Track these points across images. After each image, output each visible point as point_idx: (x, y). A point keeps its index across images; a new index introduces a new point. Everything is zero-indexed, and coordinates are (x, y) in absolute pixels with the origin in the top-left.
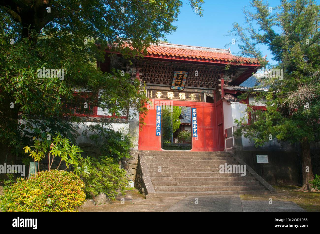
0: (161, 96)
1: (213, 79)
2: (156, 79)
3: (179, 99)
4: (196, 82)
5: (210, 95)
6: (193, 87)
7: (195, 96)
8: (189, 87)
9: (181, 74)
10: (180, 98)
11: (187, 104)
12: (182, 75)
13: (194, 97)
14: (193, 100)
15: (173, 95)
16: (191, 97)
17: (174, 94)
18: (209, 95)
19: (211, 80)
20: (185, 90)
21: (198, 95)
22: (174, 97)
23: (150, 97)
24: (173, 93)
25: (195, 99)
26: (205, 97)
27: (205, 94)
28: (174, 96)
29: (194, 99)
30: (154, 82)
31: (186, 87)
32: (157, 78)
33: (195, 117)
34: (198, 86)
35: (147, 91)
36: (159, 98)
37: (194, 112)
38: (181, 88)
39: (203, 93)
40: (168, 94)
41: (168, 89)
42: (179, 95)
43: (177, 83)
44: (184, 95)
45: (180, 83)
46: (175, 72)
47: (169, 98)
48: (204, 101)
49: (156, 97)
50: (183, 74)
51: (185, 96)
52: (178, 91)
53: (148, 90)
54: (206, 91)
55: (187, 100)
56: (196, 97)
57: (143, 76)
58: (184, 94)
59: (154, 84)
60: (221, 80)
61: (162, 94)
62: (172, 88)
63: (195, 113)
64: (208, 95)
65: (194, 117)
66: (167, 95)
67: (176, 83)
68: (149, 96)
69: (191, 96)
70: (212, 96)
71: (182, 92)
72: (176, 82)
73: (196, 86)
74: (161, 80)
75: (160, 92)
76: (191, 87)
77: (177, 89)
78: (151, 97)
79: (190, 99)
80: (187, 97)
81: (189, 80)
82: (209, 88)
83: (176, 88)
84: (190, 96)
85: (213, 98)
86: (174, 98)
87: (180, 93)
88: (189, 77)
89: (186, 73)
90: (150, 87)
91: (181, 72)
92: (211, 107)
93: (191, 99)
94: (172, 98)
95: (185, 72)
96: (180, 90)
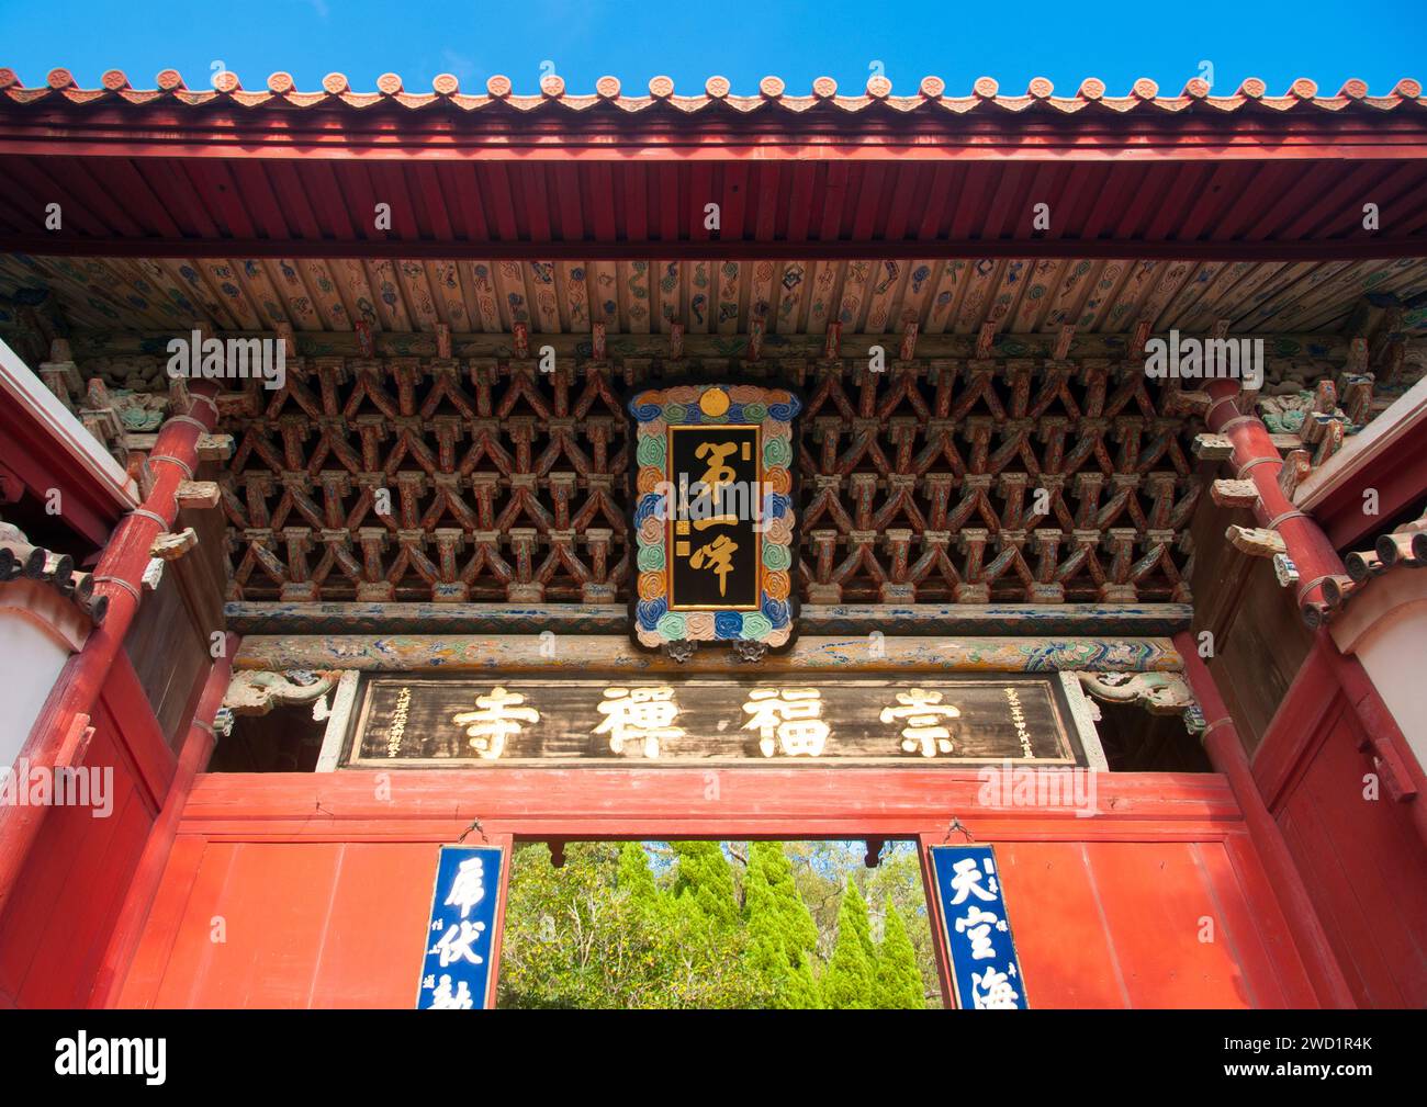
0: (516, 729)
1: (1126, 481)
2: (448, 536)
3: (751, 749)
4: (931, 536)
5: (1140, 686)
6: (898, 602)
7: (952, 712)
8: (856, 613)
9: (718, 437)
10: (767, 747)
11: (858, 806)
12: (730, 448)
13: (944, 722)
14: (929, 751)
15: (672, 711)
16: (901, 725)
17: (679, 699)
18: (1125, 691)
19: (1104, 497)
20: (811, 650)
21: (987, 696)
22: (680, 732)
23: (373, 748)
24: (667, 691)
25: (954, 736)
26: (1086, 714)
27: (1070, 682)
28: (680, 723)
29: (946, 747)
30: (440, 588)
31: (815, 612)
32: (456, 533)
33: (1000, 964)
34: (967, 590)
35: (348, 688)
36: (493, 754)
37: (972, 899)
38: (757, 628)
39: (1052, 673)
40: (603, 708)
41: (611, 649)
42: (748, 708)
43: (696, 563)
44: (815, 707)
45: (735, 558)
46: (639, 402)
47: (616, 746)
48: (1082, 761)
49: (462, 742)
50: (750, 436)
51: (827, 714)
52: (724, 661)
53: (367, 675)
54: (1083, 648)
55: (851, 753)
56: (967, 719)
57: (255, 462)
58: (808, 700)
59: (440, 610)
60: (1232, 432)
61: (532, 715)
62: (651, 627)
63: (985, 906)
64: (1112, 688)
65: (980, 966)
66: (602, 718)
67: (681, 564)
68: (369, 741)
69: (900, 712)
70: (1167, 699)
71: (771, 667)
72: (683, 549)
73: (935, 588)
74: (506, 551)
75: (510, 690)
76: (879, 613)
77: (708, 633)
78: (393, 748)
79: (889, 744)
80: (850, 728)
81: (842, 517)
82: (1108, 611)
83: (694, 623)
84: (887, 716)
85: (1195, 723)
86: (678, 750)
87: (755, 694)
88: (829, 484)
89: (774, 412)
90: (393, 650)
91: (715, 402)
92: (1203, 829)
93: (909, 747)
94: (652, 753)
95: (755, 399)
96: (753, 644)
